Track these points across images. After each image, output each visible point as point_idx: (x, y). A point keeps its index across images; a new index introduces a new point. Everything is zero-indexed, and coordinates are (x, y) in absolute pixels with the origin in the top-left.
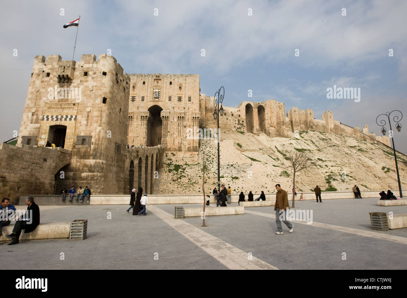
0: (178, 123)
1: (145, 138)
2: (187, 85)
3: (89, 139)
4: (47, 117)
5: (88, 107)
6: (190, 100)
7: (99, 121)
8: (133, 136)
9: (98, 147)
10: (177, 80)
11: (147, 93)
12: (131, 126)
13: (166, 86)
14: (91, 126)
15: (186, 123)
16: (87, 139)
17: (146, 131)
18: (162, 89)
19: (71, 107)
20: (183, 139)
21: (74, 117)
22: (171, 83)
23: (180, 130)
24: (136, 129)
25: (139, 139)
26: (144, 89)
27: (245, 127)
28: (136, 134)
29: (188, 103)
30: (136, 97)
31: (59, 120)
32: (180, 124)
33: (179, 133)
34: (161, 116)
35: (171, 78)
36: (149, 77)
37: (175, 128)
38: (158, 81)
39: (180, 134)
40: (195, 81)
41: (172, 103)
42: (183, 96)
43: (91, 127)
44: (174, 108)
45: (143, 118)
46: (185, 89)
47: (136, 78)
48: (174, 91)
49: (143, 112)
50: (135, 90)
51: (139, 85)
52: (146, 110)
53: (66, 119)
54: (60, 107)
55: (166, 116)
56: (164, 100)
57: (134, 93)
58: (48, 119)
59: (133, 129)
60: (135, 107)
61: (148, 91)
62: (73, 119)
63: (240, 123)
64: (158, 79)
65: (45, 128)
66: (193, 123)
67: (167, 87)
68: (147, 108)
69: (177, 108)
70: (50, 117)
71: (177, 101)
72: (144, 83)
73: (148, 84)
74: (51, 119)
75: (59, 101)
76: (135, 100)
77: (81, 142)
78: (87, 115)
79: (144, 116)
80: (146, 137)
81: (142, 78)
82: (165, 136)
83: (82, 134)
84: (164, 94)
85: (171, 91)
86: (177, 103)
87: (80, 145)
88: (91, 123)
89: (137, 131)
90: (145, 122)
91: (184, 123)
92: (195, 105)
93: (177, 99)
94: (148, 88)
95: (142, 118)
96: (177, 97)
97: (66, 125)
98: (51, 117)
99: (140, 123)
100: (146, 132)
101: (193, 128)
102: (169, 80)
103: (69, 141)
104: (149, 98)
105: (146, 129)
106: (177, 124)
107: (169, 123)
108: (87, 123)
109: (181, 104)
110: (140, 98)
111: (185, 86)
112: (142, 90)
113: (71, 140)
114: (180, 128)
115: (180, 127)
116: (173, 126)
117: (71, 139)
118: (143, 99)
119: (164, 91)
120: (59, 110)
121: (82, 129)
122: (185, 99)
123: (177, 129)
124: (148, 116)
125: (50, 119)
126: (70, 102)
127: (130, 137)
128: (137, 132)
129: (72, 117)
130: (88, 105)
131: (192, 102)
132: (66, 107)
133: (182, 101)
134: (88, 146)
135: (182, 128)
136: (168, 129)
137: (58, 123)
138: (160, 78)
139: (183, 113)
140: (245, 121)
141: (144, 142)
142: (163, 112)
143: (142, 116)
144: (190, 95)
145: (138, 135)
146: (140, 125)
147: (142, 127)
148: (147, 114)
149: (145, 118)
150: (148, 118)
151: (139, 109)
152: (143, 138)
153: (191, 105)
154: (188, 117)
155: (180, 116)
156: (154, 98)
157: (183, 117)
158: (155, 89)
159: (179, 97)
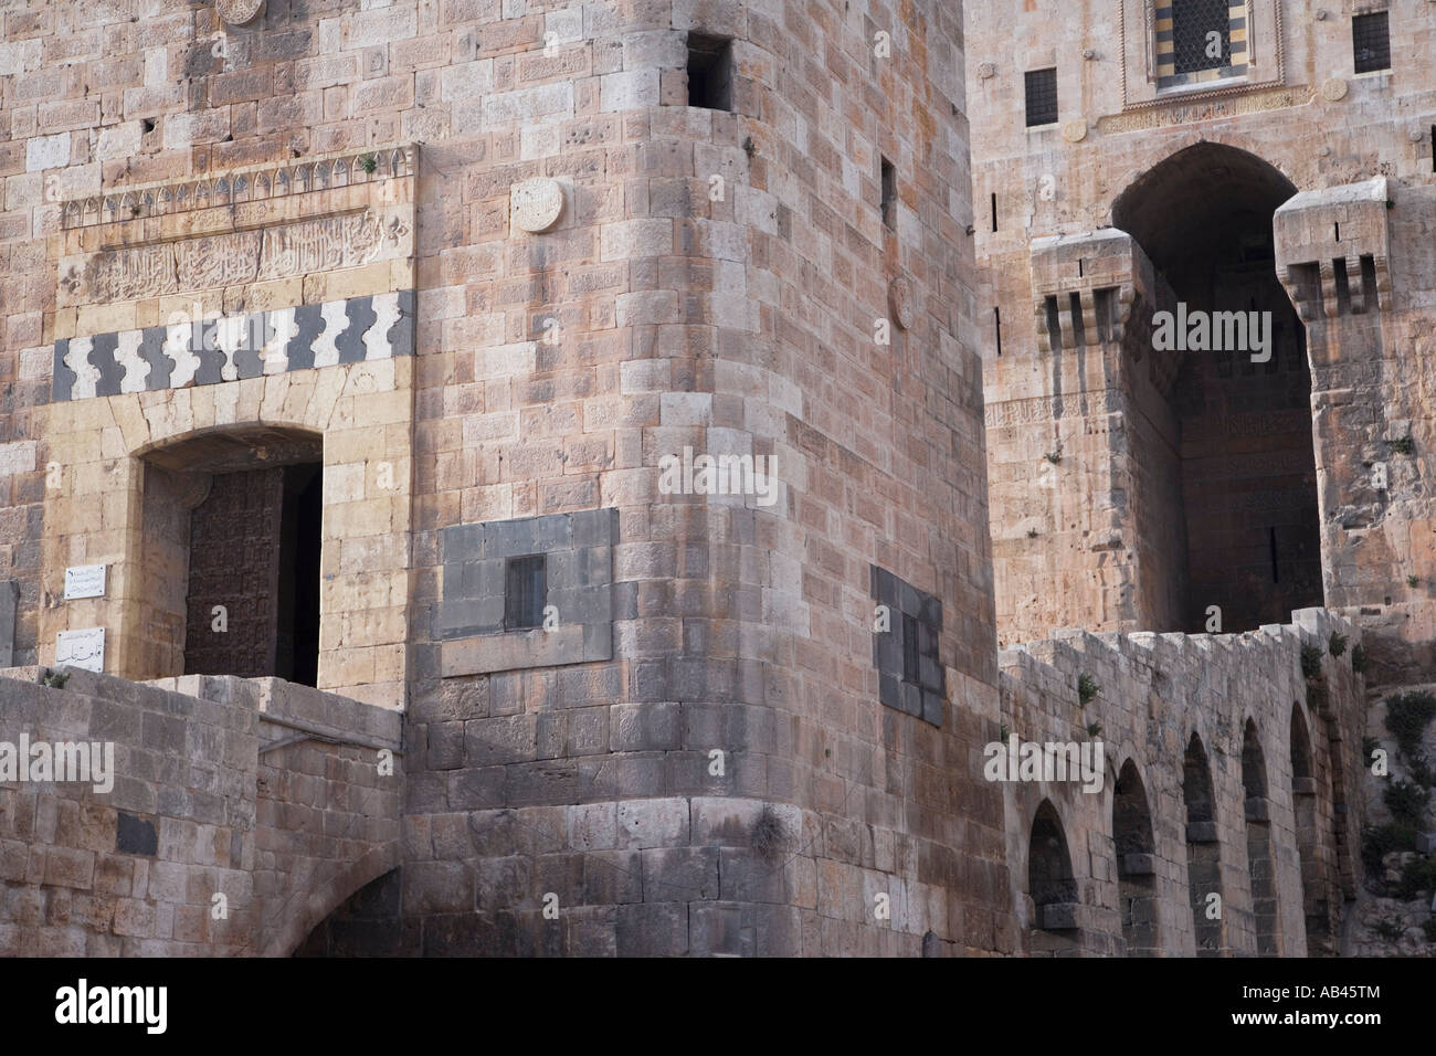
3: (584, 556)
4: (104, 348)
5: (532, 170)
7: (674, 328)
9: (697, 644)
11: (1087, 20)
14: (585, 390)
16: (563, 555)
17: (1122, 460)
19: (336, 200)
21: (387, 312)
25: (1054, 563)
31: (229, 371)
34: (1281, 270)
41: (1405, 91)
43: (588, 403)
45: (1065, 318)
49: (1064, 253)
52: (1093, 225)
53: (300, 356)
54: (221, 219)
55: (1340, 264)
56: (1292, 71)
58: (110, 382)
62: (376, 340)
65: (89, 479)
68: (1101, 192)
70: (126, 353)
74: (146, 368)
75: (202, 159)
77: (491, 600)
78: (524, 277)
79: (1075, 297)
80: (1129, 534)
82: (1365, 498)
83: (504, 506)
87: (490, 630)
88: (587, 354)
90: (1099, 362)
95: (1053, 326)
97: (309, 423)
98: (142, 352)
99: (1038, 387)
100: (1123, 482)
103: (361, 604)
104: (1106, 73)
105: (1114, 448)
107: (1397, 334)
108: (545, 359)
110: (1006, 92)
113: (379, 583)
117: (387, 574)
118: (1041, 98)
120: (220, 252)
121: (491, 444)
124: (1126, 289)
125: (136, 372)
126: (325, 144)
129: (361, 313)
130: (527, 152)
132: (286, 208)
134: (586, 636)
136: (1391, 410)
137: (222, 407)
141: (1114, 597)
142: (1294, 215)
143: (1051, 304)
145: (1037, 522)
146: (1037, 405)
147: (1062, 421)
148: (1114, 264)
149: (1089, 315)
150: (1123, 310)
151: (1012, 220)
152: (1095, 549)
156: (1167, 70)
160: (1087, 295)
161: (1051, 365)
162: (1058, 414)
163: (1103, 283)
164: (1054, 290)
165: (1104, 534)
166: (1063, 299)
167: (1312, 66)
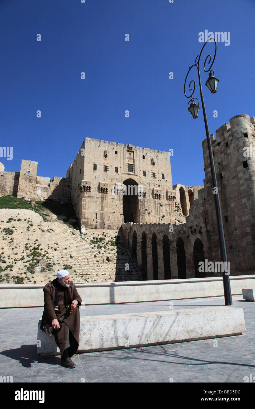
0: (155, 200)
1: (122, 214)
2: (159, 162)
6: (163, 178)
8: (108, 211)
10: (150, 155)
11: (121, 164)
12: (106, 199)
13: (139, 160)
15: (162, 201)
17: (123, 206)
18: (136, 162)
20: (161, 219)
22: (144, 157)
24: (112, 204)
25: (116, 216)
26: (117, 159)
27: (181, 210)
28: (112, 210)
29: (163, 181)
30: (109, 166)
32: (156, 202)
33: (156, 211)
35: (143, 152)
36: (121, 147)
37: (152, 206)
38: (130, 153)
39: (158, 213)
40: (167, 159)
41: (147, 179)
42: (157, 173)
44: (149, 184)
46: (158, 166)
47: (107, 146)
48: (148, 166)
50: (107, 158)
51: (112, 154)
52: (122, 183)
56: (138, 175)
57: (106, 162)
59: (108, 204)
60: (108, 178)
61: (121, 162)
63: (177, 205)
64: (130, 151)
66: (169, 202)
67: (141, 161)
68: (122, 181)
69: (153, 185)
71: (152, 177)
72: (116, 153)
73: (121, 155)
76: (108, 171)
81: (114, 146)
82: (143, 214)
84: (138, 167)
85: (145, 166)
86: (152, 179)
89: (112, 205)
91: (161, 201)
92: (168, 183)
93: (151, 175)
94: (121, 159)
96: (151, 173)
100: (123, 208)
101: (169, 207)
102: (142, 153)
104: (122, 169)
106: (154, 202)
107: (146, 200)
109: (156, 181)
110: (113, 169)
111: (158, 163)
112: (115, 160)
114: (157, 207)
115: (156, 205)
116: (150, 204)
118: (117, 170)
119: (138, 165)
122: (159, 176)
123: (154, 207)
127: (106, 212)
128: (113, 207)
131: (165, 180)
133: (156, 177)
135: (158, 206)
136: (145, 206)
138: (133, 150)
139: (159, 190)
140: (180, 204)
141: (122, 219)
144: (163, 172)
145: (115, 211)
146: (115, 199)
147: (118, 201)
151: (113, 181)
153: (165, 182)
154: (163, 195)
155: (157, 193)
156: (127, 171)
157: (160, 194)
158: (128, 161)
159: (153, 173)
161: (117, 196)
162: (117, 201)
165: (121, 213)
167: (140, 174)
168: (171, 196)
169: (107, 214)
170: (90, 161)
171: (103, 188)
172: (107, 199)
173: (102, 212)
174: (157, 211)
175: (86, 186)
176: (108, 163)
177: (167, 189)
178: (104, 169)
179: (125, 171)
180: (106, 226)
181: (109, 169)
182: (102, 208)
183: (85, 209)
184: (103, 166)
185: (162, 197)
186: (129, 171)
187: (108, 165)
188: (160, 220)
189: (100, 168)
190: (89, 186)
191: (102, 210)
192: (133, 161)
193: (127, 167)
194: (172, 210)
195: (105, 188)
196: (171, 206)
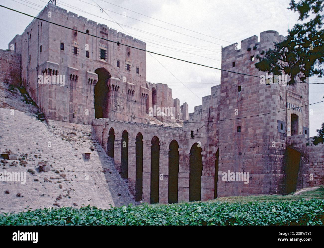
0: (128, 96)
1: (93, 108)
6: (138, 72)
8: (78, 103)
10: (125, 42)
11: (93, 48)
13: (114, 46)
15: (135, 98)
17: (94, 99)
18: (110, 49)
22: (118, 44)
23: (129, 105)
24: (82, 94)
26: (88, 41)
29: (137, 76)
30: (79, 49)
33: (128, 109)
34: (111, 84)
35: (118, 37)
36: (93, 26)
37: (125, 102)
38: (103, 35)
39: (130, 110)
41: (121, 71)
42: (131, 65)
44: (123, 77)
45: (90, 82)
46: (133, 57)
47: (77, 21)
48: (123, 56)
49: (90, 74)
50: (77, 38)
51: (82, 33)
52: (93, 72)
55: (116, 86)
57: (75, 42)
59: (78, 94)
60: (78, 63)
61: (93, 45)
64: (104, 33)
66: (142, 100)
67: (115, 48)
68: (94, 68)
69: (126, 79)
71: (126, 69)
72: (88, 32)
76: (78, 54)
79: (92, 80)
81: (84, 23)
82: (115, 110)
84: (112, 55)
85: (119, 54)
86: (126, 72)
89: (83, 97)
90: (92, 87)
91: (133, 98)
92: (142, 80)
93: (126, 66)
94: (93, 41)
96: (126, 64)
99: (86, 88)
100: (94, 101)
101: (141, 106)
104: (94, 55)
106: (127, 98)
107: (119, 95)
109: (130, 74)
110: (84, 52)
111: (133, 53)
112: (86, 42)
114: (129, 104)
115: (129, 102)
116: (123, 99)
118: (88, 55)
119: (112, 52)
122: (133, 70)
124: (97, 81)
127: (76, 104)
128: (83, 99)
133: (131, 71)
135: (131, 103)
136: (118, 102)
138: (107, 33)
139: (133, 86)
141: (93, 114)
142: (112, 79)
144: (138, 65)
145: (85, 103)
146: (86, 90)
148: (96, 77)
149: (93, 82)
150: (96, 83)
151: (84, 68)
152: (91, 108)
153: (139, 77)
154: (137, 92)
155: (131, 89)
156: (100, 58)
157: (133, 90)
158: (101, 46)
159: (127, 64)
160: (93, 80)
161: (87, 86)
162: (88, 92)
163: (95, 79)
164: (90, 78)
166: (91, 79)
167: (113, 64)
168: (145, 94)
169: (77, 107)
170: (56, 37)
171: (73, 75)
172: (76, 88)
173: (71, 103)
174: (130, 108)
175: (53, 70)
176: (78, 44)
177: (141, 85)
178: (73, 51)
179: (97, 57)
180: (76, 120)
181: (79, 51)
182: (71, 98)
183: (52, 98)
184: (72, 46)
185: (135, 93)
186: (102, 58)
187: (78, 47)
188: (132, 118)
189: (69, 49)
190: (56, 70)
191: (71, 101)
192: (106, 47)
193: (100, 53)
194: (144, 108)
195: (75, 76)
196: (144, 105)
